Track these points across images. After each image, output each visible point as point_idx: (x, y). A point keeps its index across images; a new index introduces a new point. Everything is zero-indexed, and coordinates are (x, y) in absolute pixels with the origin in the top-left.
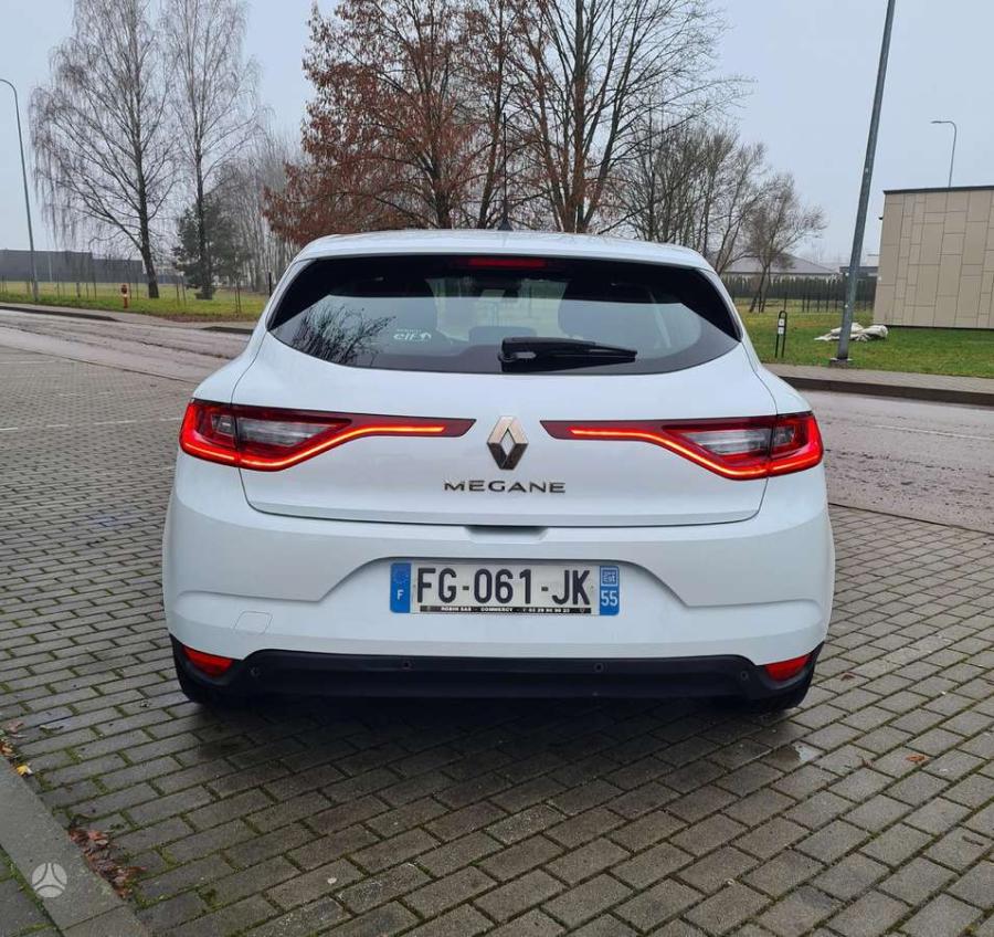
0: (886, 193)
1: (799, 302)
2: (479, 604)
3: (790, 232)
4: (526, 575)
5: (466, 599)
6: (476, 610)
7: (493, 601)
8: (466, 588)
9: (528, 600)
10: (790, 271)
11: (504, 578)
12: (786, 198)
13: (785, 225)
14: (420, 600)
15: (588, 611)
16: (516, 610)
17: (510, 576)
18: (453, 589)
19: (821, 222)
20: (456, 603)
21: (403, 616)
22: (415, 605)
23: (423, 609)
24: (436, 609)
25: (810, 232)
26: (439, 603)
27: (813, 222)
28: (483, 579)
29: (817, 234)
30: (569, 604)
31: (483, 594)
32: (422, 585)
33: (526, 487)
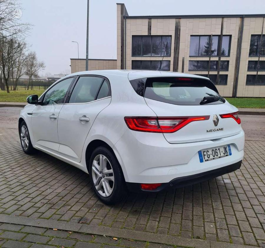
0: (71, 59)
1: (43, 87)
2: (214, 158)
3: (36, 68)
4: (219, 149)
5: (211, 157)
6: (214, 159)
7: (216, 157)
8: (211, 154)
9: (220, 155)
10: (38, 79)
11: (216, 151)
12: (34, 58)
13: (35, 66)
14: (205, 159)
15: (228, 155)
16: (220, 157)
17: (217, 150)
18: (209, 155)
19: (44, 65)
20: (210, 158)
21: (202, 163)
22: (204, 160)
23: (206, 161)
24: (208, 160)
25: (41, 68)
26: (208, 159)
27: (42, 65)
28: (213, 151)
29: (43, 69)
30: (226, 154)
31: (214, 155)
32: (204, 155)
33: (219, 130)
